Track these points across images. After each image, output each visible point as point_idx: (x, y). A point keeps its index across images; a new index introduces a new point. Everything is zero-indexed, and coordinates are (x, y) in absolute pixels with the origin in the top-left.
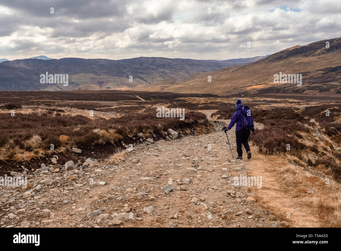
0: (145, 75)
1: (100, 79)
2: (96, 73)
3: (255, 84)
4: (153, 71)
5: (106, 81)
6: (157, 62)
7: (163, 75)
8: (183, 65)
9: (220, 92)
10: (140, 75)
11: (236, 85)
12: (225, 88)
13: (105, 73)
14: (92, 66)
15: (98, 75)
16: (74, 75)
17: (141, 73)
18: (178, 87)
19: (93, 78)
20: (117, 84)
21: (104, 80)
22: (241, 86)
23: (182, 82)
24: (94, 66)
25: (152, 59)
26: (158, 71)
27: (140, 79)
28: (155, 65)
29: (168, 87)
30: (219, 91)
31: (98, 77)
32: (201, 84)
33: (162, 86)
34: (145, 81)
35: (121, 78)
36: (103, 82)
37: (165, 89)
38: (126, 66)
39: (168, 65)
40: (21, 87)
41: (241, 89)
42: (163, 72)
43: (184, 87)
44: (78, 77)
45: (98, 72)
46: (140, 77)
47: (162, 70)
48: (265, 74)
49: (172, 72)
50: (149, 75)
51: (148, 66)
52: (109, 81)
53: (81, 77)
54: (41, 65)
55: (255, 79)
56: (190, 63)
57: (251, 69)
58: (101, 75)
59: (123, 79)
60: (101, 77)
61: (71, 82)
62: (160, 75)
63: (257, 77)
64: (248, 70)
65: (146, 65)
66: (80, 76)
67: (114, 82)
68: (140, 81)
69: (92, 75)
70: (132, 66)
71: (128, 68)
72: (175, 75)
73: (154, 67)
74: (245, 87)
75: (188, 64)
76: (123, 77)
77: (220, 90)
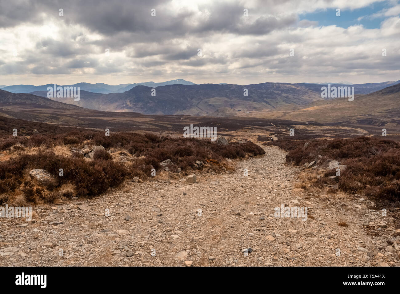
0: (270, 100)
1: (231, 102)
2: (228, 97)
3: (361, 115)
4: (277, 96)
5: (237, 104)
6: (281, 88)
7: (286, 100)
8: (306, 90)
9: (331, 119)
10: (265, 99)
11: (346, 114)
12: (335, 117)
13: (236, 97)
14: (225, 91)
15: (230, 99)
16: (211, 98)
17: (266, 97)
18: (297, 114)
19: (226, 102)
20: (246, 107)
21: (235, 103)
22: (349, 115)
23: (303, 108)
24: (227, 91)
25: (277, 85)
26: (281, 96)
27: (265, 103)
28: (279, 90)
29: (289, 112)
30: (329, 119)
31: (230, 100)
32: (317, 112)
33: (285, 112)
34: (270, 104)
35: (249, 101)
36: (234, 105)
37: (287, 115)
38: (253, 91)
39: (291, 90)
40: (173, 107)
41: (348, 118)
42: (286, 97)
43: (302, 114)
44: (214, 100)
45: (230, 96)
46: (265, 101)
47: (285, 95)
48: (372, 106)
49: (295, 97)
50: (273, 99)
51: (273, 91)
52: (239, 104)
53: (217, 100)
54: (185, 90)
55: (362, 110)
56: (313, 89)
57: (364, 100)
58: (232, 98)
59: (251, 102)
60: (233, 100)
61: (209, 104)
62: (283, 100)
63: (365, 108)
64: (361, 101)
65: (271, 90)
66: (215, 99)
67: (243, 105)
68: (265, 105)
69: (225, 99)
70: (259, 91)
71: (254, 93)
72: (298, 100)
73: (278, 92)
74: (352, 116)
75: (311, 89)
76: (250, 101)
77: (331, 117)
